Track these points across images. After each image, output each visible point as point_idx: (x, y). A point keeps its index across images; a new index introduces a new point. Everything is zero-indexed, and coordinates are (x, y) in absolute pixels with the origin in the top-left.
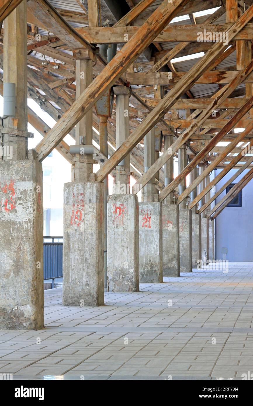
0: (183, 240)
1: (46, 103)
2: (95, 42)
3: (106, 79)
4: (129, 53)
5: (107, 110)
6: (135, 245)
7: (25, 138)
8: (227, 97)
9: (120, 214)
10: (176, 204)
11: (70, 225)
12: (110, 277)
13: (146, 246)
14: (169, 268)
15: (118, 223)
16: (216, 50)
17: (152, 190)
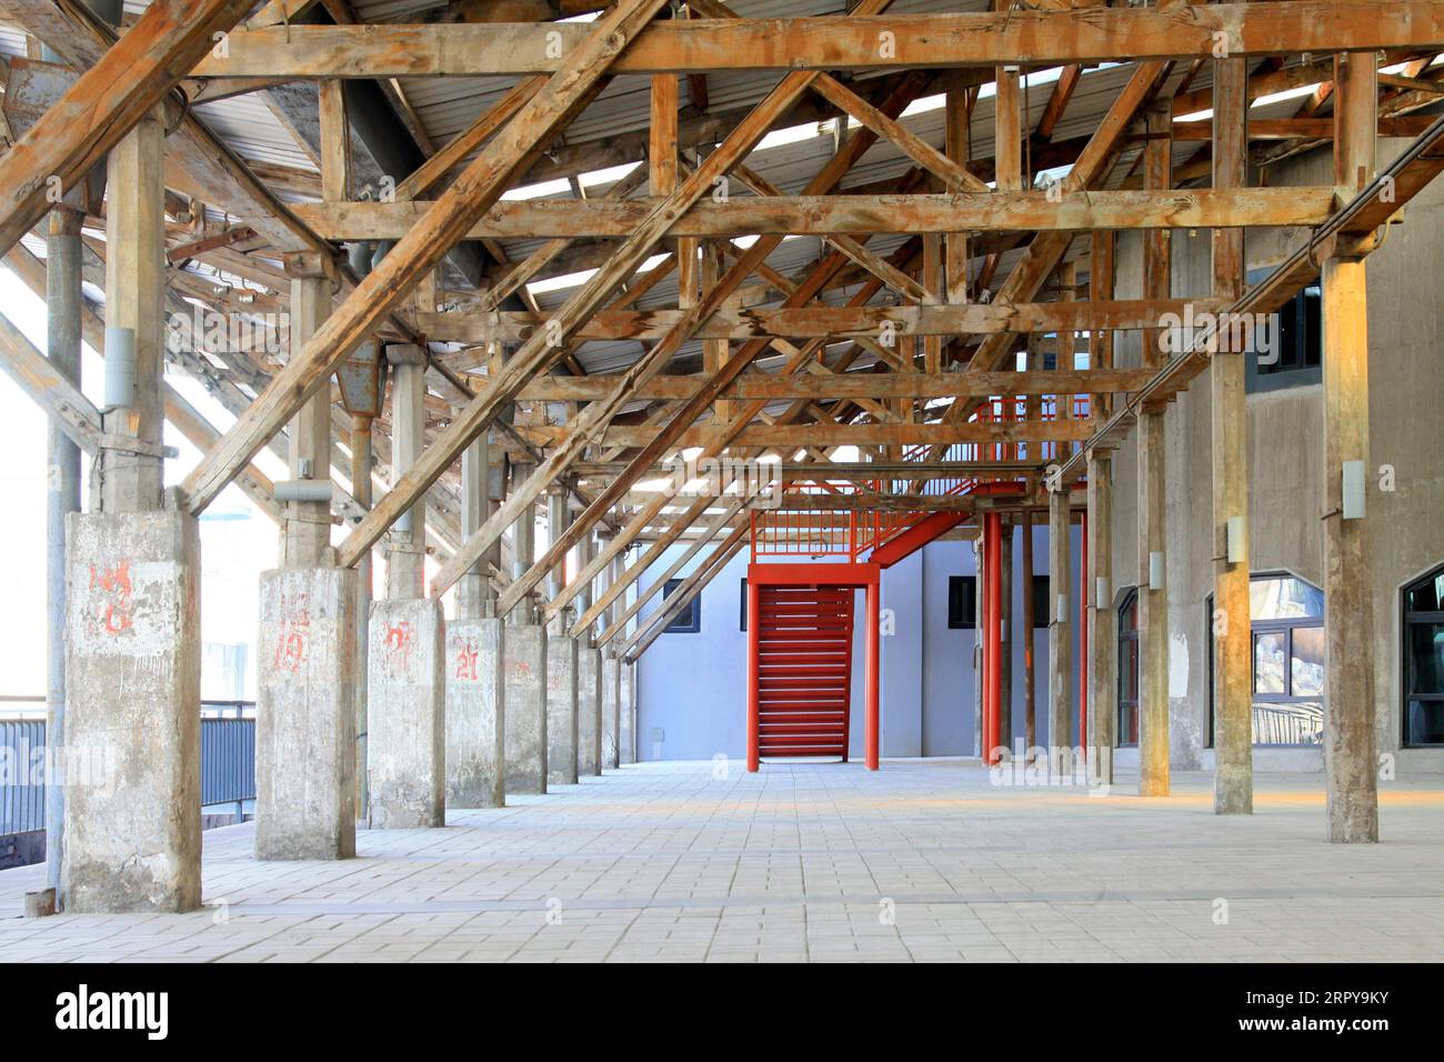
0: (558, 710)
1: (222, 383)
2: (339, 236)
3: (354, 319)
4: (410, 260)
5: (370, 400)
6: (436, 719)
7: (156, 460)
8: (654, 371)
9: (400, 644)
10: (539, 623)
11: (274, 671)
12: (375, 794)
13: (466, 723)
14: (522, 775)
15: (395, 667)
16: (626, 259)
17: (481, 589)
